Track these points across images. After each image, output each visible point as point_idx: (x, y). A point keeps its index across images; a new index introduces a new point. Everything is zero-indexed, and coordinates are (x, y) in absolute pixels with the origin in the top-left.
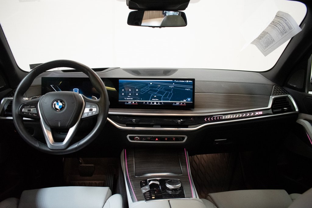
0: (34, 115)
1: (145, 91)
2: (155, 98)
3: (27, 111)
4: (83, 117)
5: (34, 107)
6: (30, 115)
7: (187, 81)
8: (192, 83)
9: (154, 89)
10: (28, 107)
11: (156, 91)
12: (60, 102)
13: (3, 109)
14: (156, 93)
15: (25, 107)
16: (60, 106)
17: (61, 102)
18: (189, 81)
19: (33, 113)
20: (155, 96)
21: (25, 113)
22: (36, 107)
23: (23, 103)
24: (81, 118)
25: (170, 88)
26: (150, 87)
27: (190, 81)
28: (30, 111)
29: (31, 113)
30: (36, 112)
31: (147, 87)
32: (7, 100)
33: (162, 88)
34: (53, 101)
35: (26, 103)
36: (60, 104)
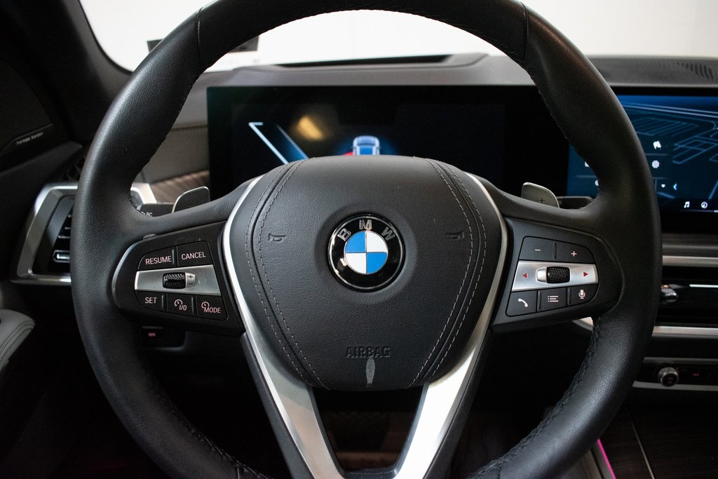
0: (207, 309)
1: (694, 152)
3: (158, 286)
4: (502, 319)
5: (201, 255)
6: (184, 308)
10: (167, 259)
12: (373, 230)
13: (46, 235)
15: (149, 261)
16: (371, 257)
17: (378, 229)
19: (201, 298)
21: (149, 301)
22: (215, 258)
23: (136, 234)
24: (491, 326)
28: (182, 284)
29: (185, 297)
30: (216, 291)
31: (707, 135)
32: (59, 195)
34: (324, 227)
35: (151, 236)
36: (376, 243)
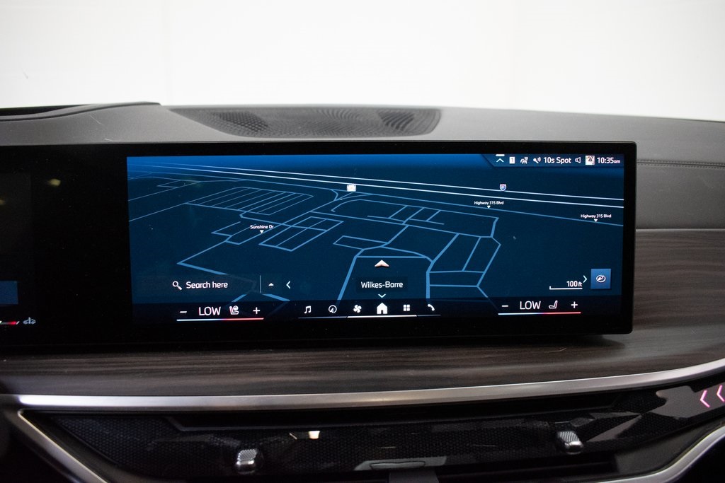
1: (310, 234)
2: (380, 275)
7: (589, 161)
8: (621, 172)
9: (371, 218)
11: (385, 232)
14: (384, 245)
18: (602, 160)
20: (382, 263)
25: (482, 210)
26: (344, 209)
27: (611, 160)
31: (327, 209)
33: (425, 215)
